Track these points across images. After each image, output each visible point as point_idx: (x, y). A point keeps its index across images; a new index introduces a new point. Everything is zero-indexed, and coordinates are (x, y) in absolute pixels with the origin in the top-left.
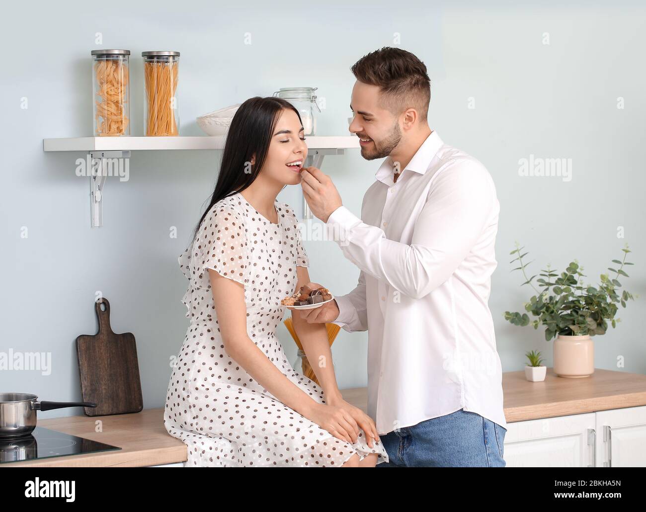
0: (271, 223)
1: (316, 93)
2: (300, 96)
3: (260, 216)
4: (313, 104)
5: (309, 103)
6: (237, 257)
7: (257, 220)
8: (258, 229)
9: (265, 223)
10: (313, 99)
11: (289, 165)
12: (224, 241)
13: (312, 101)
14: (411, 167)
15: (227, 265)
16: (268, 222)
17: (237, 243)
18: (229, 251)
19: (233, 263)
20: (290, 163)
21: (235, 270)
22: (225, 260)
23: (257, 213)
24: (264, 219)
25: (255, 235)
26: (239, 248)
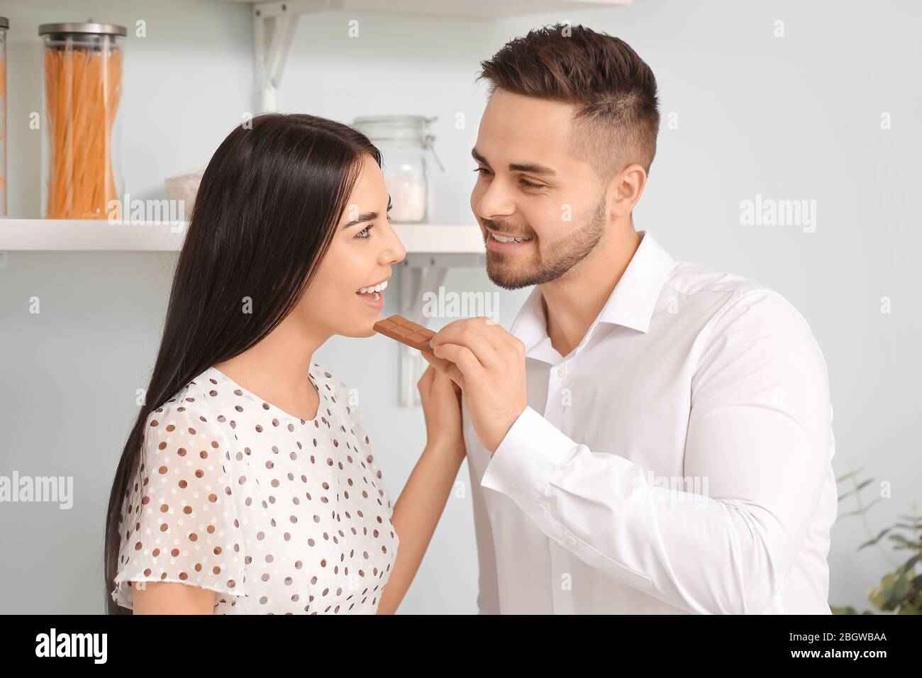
0: (303, 422)
1: (433, 129)
2: (399, 134)
3: (275, 412)
4: (428, 154)
5: (418, 151)
6: (203, 528)
7: (267, 426)
8: (275, 450)
9: (291, 428)
10: (426, 142)
11: (364, 291)
12: (162, 502)
13: (425, 147)
14: (611, 314)
15: (183, 554)
16: (295, 421)
17: (196, 496)
18: (182, 520)
19: (197, 546)
20: (367, 287)
21: (203, 562)
22: (176, 544)
23: (266, 407)
24: (285, 418)
25: (270, 465)
26: (206, 508)
